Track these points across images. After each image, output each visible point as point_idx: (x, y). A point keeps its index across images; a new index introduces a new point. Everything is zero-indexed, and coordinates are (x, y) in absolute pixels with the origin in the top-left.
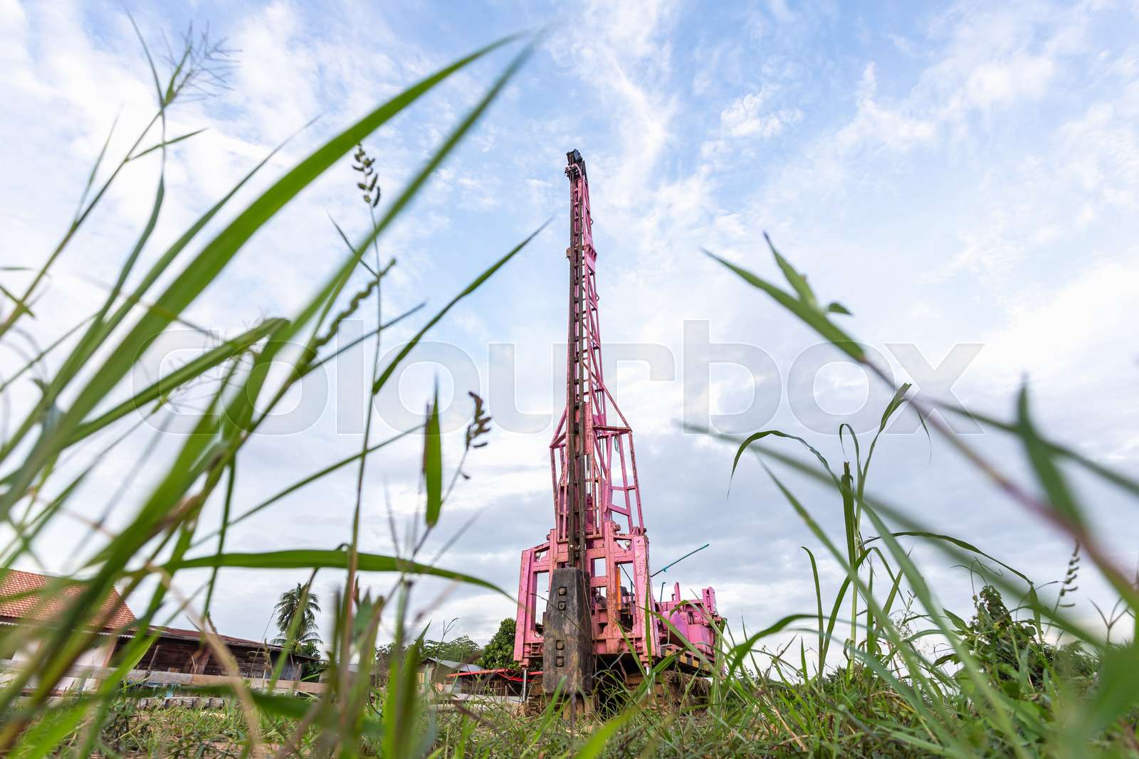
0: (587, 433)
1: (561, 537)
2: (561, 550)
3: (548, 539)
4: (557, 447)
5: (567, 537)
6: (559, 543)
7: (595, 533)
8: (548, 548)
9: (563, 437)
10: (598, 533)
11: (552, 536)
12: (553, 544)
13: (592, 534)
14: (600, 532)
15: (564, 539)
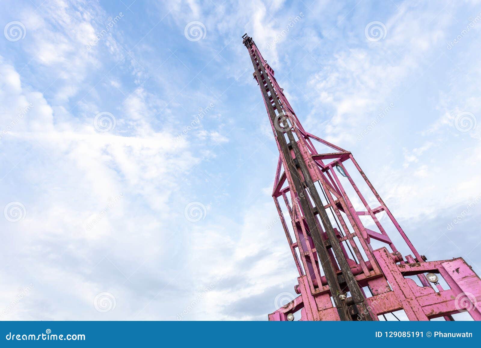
0: (307, 164)
1: (316, 287)
2: (321, 306)
3: (298, 292)
4: (280, 194)
5: (324, 284)
6: (315, 296)
7: (366, 270)
8: (301, 306)
9: (284, 176)
10: (371, 269)
11: (302, 286)
12: (307, 299)
13: (363, 272)
14: (375, 266)
15: (321, 288)
